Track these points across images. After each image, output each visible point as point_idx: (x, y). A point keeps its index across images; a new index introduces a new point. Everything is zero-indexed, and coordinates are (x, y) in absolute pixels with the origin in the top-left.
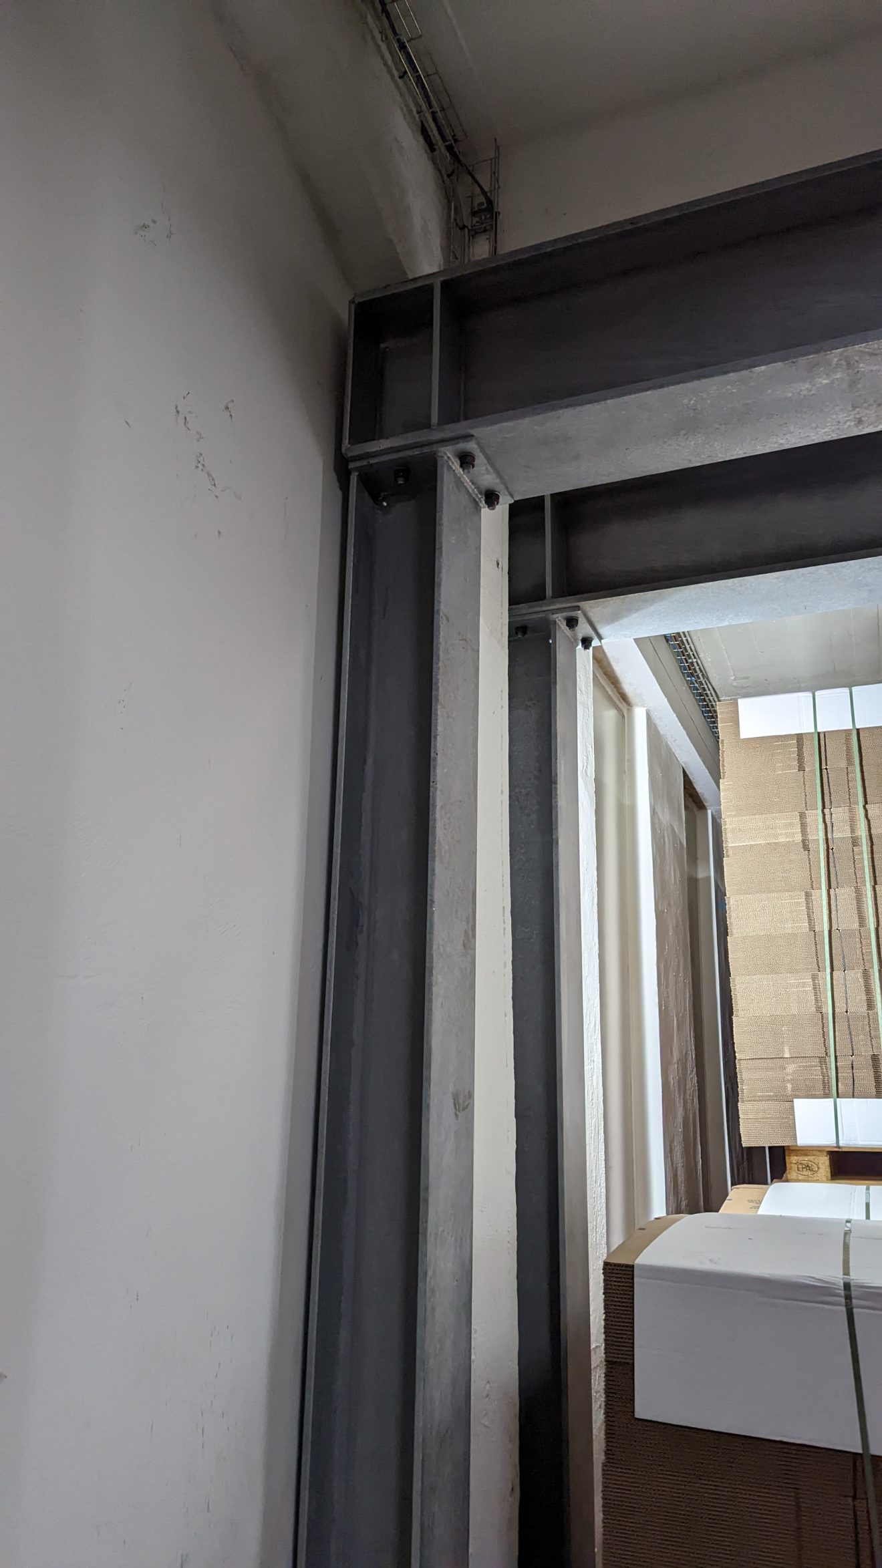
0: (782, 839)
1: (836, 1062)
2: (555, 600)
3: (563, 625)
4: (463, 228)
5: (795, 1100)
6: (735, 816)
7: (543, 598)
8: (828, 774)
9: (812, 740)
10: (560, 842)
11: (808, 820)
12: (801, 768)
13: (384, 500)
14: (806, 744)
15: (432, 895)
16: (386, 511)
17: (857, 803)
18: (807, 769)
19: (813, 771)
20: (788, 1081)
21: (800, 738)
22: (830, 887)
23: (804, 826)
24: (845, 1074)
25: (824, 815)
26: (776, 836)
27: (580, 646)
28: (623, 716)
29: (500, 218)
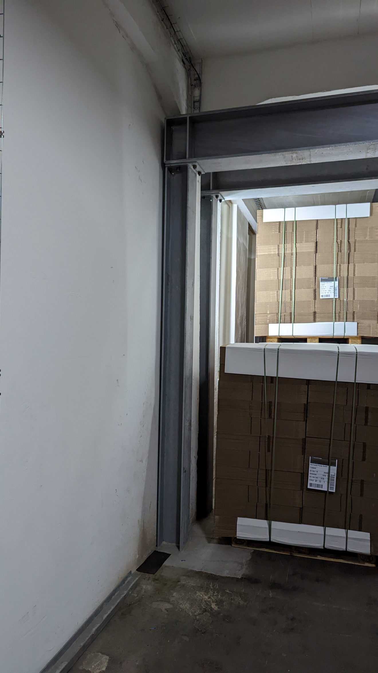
0: (272, 253)
1: (281, 314)
2: (213, 190)
3: (215, 197)
4: (192, 85)
5: (269, 324)
6: (260, 245)
7: (209, 189)
8: (286, 234)
9: (283, 223)
10: (212, 258)
11: (280, 247)
12: (279, 232)
13: (173, 172)
14: (281, 224)
15: (187, 275)
16: (173, 176)
17: (294, 243)
18: (281, 232)
19: (283, 233)
20: (268, 319)
21: (280, 222)
22: (284, 267)
23: (278, 249)
24: (283, 317)
25: (284, 246)
26: (271, 252)
27: (219, 201)
28: (230, 207)
29: (202, 84)
